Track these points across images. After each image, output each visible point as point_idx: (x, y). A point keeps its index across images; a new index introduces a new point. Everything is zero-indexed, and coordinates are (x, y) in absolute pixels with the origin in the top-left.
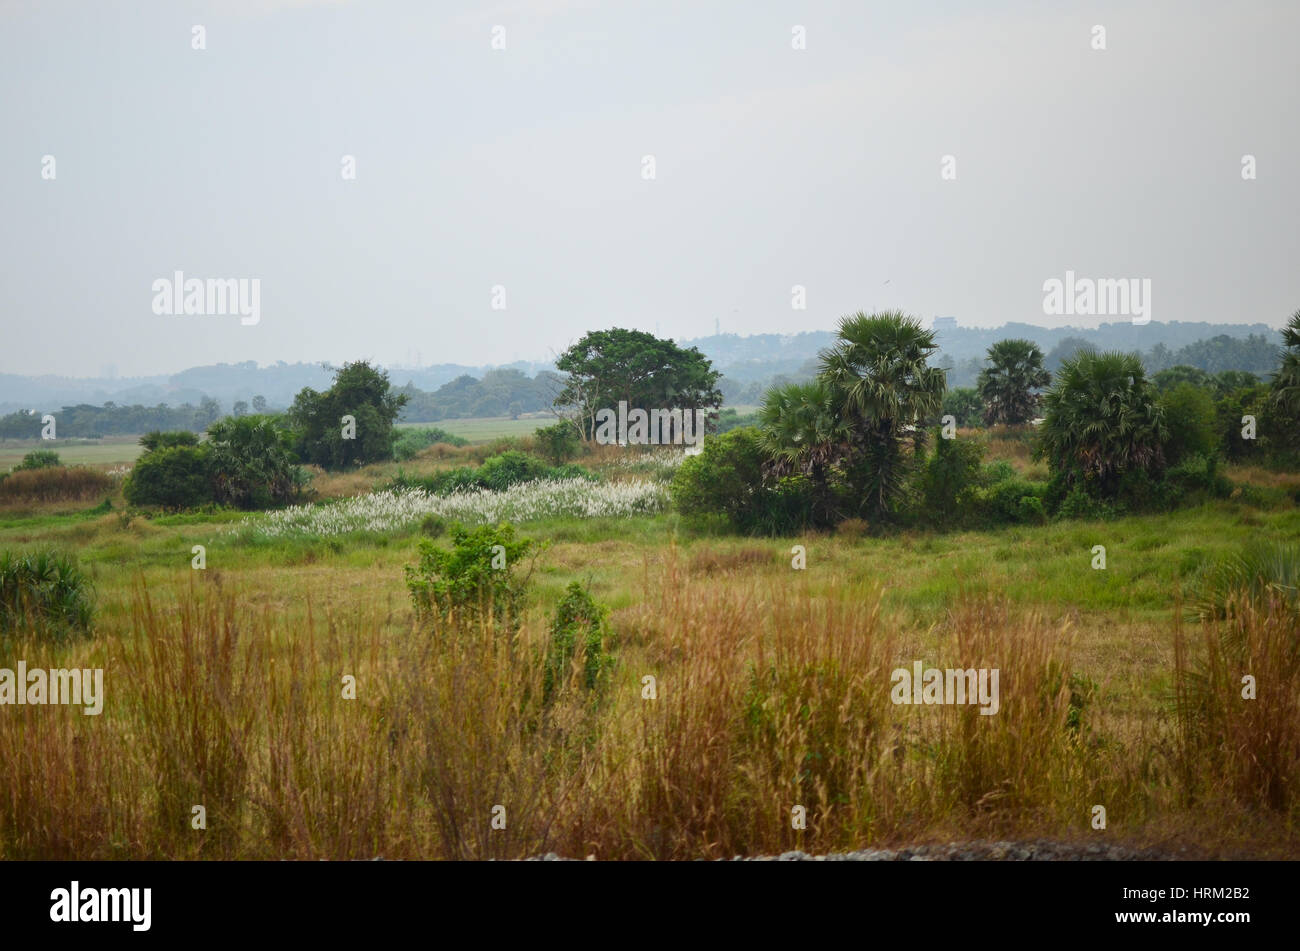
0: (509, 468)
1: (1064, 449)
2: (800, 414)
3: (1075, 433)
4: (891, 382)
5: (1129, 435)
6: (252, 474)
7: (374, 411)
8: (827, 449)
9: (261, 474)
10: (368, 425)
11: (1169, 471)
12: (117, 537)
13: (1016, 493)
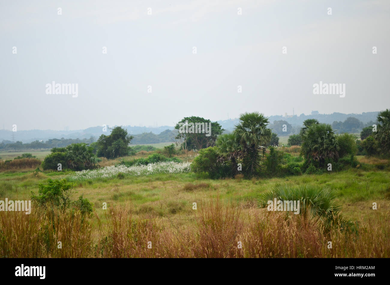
0: (155, 158)
1: (308, 153)
2: (227, 143)
3: (311, 148)
4: (255, 133)
5: (327, 149)
6: (79, 160)
7: (122, 141)
8: (235, 153)
9: (81, 160)
10: (120, 145)
11: (340, 159)
12: (32, 179)
13: (293, 166)
